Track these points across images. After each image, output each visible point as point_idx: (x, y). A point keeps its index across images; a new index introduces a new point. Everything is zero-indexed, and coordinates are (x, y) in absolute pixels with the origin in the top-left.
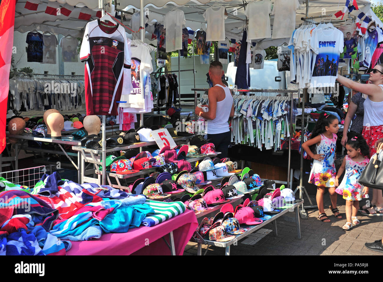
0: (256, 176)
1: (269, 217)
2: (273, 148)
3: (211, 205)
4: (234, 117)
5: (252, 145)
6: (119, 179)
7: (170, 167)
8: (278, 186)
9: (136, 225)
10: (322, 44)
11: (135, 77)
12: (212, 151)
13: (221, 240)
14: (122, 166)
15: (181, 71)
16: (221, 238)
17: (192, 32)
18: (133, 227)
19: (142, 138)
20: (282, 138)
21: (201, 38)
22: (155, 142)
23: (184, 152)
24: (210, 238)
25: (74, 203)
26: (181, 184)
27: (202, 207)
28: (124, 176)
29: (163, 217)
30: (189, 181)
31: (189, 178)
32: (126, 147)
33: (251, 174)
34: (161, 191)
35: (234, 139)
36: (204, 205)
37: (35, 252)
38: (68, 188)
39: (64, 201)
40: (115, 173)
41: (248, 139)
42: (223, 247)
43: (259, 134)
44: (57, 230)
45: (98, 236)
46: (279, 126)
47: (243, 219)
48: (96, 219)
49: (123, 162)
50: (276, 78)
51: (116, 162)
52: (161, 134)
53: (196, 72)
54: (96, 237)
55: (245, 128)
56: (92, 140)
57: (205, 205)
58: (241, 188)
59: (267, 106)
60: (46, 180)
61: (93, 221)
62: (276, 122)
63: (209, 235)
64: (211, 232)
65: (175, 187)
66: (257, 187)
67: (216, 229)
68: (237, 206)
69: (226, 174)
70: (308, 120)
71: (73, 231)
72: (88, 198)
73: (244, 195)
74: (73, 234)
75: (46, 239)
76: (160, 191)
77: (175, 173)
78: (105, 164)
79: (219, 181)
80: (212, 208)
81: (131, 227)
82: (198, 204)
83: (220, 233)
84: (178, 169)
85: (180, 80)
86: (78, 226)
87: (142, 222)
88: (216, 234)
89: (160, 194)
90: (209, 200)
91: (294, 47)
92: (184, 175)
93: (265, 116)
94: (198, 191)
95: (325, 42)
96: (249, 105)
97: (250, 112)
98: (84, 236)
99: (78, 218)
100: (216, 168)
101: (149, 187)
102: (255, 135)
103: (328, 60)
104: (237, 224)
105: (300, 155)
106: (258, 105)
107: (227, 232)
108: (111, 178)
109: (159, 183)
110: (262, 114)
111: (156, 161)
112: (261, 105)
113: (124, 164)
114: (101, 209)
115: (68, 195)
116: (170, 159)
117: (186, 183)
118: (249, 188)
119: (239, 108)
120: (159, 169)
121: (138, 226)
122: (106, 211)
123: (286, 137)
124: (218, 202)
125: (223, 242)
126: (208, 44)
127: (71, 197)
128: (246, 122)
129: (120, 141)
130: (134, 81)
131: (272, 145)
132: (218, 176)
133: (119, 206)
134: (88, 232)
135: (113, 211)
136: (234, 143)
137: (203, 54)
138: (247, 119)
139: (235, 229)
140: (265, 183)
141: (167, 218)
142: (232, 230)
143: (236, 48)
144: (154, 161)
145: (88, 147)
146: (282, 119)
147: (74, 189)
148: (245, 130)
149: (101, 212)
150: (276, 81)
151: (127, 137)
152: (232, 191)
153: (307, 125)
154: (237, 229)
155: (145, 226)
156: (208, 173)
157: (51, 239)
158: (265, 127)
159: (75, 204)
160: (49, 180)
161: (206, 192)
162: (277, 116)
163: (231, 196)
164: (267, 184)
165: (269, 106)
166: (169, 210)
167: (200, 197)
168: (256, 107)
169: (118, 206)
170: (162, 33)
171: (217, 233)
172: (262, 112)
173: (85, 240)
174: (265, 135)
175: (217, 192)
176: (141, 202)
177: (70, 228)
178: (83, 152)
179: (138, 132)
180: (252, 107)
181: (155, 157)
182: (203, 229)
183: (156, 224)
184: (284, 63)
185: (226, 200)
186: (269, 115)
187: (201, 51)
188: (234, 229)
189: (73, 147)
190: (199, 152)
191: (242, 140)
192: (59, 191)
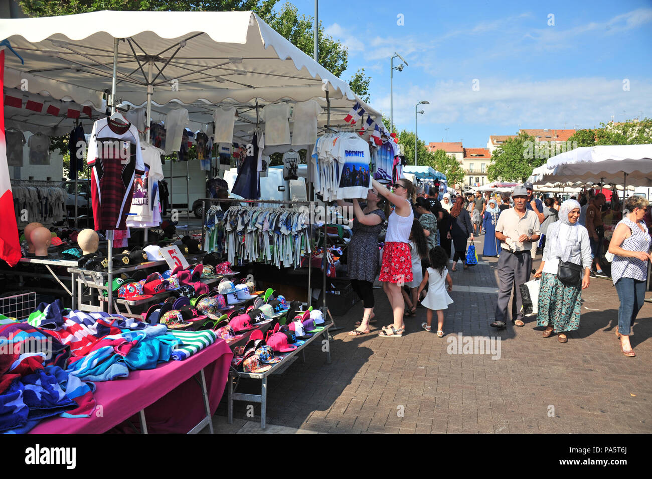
0: (281, 297)
1: (302, 342)
2: (292, 266)
3: (238, 333)
4: (249, 231)
5: (269, 263)
6: (129, 306)
7: (187, 290)
8: (305, 308)
9: (164, 359)
10: (348, 153)
11: (141, 185)
12: (229, 270)
13: (256, 371)
14: (132, 290)
15: (173, 177)
16: (256, 369)
17: (191, 134)
18: (161, 362)
19: (150, 257)
20: (302, 254)
21: (202, 141)
22: (165, 261)
23: (198, 272)
24: (244, 369)
25: (86, 336)
26: (201, 309)
27: (230, 335)
28: (135, 303)
29: (194, 349)
30: (211, 305)
31: (210, 303)
32: (133, 268)
33: (275, 295)
34: (182, 319)
35: (248, 257)
36: (231, 333)
37: (59, 397)
38: (75, 319)
39: (73, 334)
40: (123, 299)
41: (265, 256)
42: (260, 378)
43: (277, 250)
44: (73, 369)
45: (125, 374)
46: (298, 241)
47: (276, 346)
48: (120, 354)
49: (133, 286)
50: (279, 187)
51: (125, 287)
52: (171, 252)
53: (190, 179)
54: (124, 376)
55: (260, 243)
56: (94, 260)
57: (233, 333)
58: (268, 312)
59: (285, 219)
60: (46, 310)
61: (116, 357)
62: (295, 237)
63: (244, 366)
64: (245, 363)
65: (196, 313)
66: (283, 309)
67: (251, 359)
68: (267, 332)
69: (248, 296)
70: (319, 235)
71: (93, 370)
72: (105, 330)
73: (272, 319)
74: (94, 374)
75: (68, 380)
76: (180, 319)
77: (192, 297)
78: (112, 289)
79: (242, 305)
80: (241, 336)
81: (159, 362)
82: (225, 332)
83: (255, 363)
84: (195, 292)
85: (173, 187)
86: (99, 363)
87: (171, 356)
88: (251, 365)
89: (180, 322)
90: (235, 326)
91: (318, 156)
92: (204, 299)
93: (284, 230)
94: (221, 317)
95: (350, 151)
96: (265, 218)
97: (266, 225)
98: (108, 375)
99: (98, 355)
100: (237, 290)
101: (167, 315)
102: (272, 252)
103: (354, 169)
104: (272, 352)
105: (322, 274)
106: (275, 217)
107: (262, 362)
108: (119, 305)
109: (177, 309)
110: (280, 228)
111: (169, 284)
112: (278, 218)
113: (135, 287)
114: (124, 342)
115: (77, 328)
116: (185, 281)
117: (206, 308)
118: (276, 311)
119: (253, 220)
120: (175, 294)
121: (168, 360)
122: (130, 345)
123: (307, 254)
124: (245, 328)
125: (259, 373)
126: (208, 147)
127: (82, 329)
128: (262, 237)
129: (125, 260)
130: (140, 190)
131: (292, 263)
132: (239, 300)
133: (143, 338)
134: (112, 370)
135: (137, 345)
136: (248, 260)
137: (204, 159)
138: (263, 233)
139: (270, 358)
140: (291, 305)
141: (199, 350)
142: (266, 359)
143: (240, 153)
144: (167, 283)
145: (89, 268)
146: (302, 234)
147: (84, 319)
148: (260, 245)
149: (124, 346)
150: (279, 190)
151: (133, 255)
152: (259, 315)
153: (319, 239)
154: (272, 357)
155: (174, 360)
156: (228, 296)
157: (73, 381)
158: (283, 242)
159: (87, 338)
160: (51, 310)
161: (231, 318)
162: (297, 230)
163: (258, 321)
164: (294, 307)
165: (287, 219)
166: (199, 341)
167: (226, 324)
168: (273, 220)
169: (141, 337)
170: (159, 134)
171: (252, 363)
172: (280, 225)
173: (109, 380)
174: (283, 252)
175: (245, 317)
176: (163, 332)
177: (90, 367)
178: (82, 274)
179: (144, 250)
180: (269, 220)
181: (168, 280)
182: (235, 360)
183: (187, 356)
184: (290, 171)
185: (254, 326)
186: (287, 229)
187: (202, 156)
188: (268, 358)
189: (68, 268)
190: (215, 272)
191: (257, 257)
192: (65, 322)
